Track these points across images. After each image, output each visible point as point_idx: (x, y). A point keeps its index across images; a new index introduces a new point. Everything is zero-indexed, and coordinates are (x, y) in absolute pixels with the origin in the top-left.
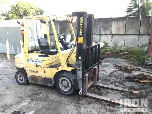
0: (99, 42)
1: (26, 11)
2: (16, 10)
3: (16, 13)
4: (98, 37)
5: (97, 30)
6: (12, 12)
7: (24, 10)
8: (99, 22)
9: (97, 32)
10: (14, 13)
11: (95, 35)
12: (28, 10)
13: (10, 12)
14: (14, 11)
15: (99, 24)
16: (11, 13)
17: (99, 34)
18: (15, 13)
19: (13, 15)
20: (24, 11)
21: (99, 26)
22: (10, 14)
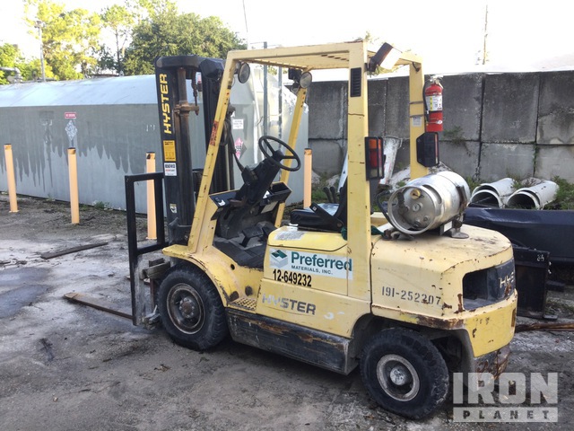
0: (529, 177)
1: (189, 51)
2: (152, 44)
3: (151, 56)
4: (526, 154)
5: (524, 126)
6: (139, 55)
7: (181, 45)
8: (536, 87)
9: (525, 134)
10: (145, 58)
11: (513, 147)
12: (196, 46)
13: (132, 52)
14: (145, 49)
15: (536, 95)
16: (133, 56)
17: (532, 143)
18: (149, 56)
19: (141, 66)
20: (181, 49)
21: (534, 105)
22: (130, 61)
